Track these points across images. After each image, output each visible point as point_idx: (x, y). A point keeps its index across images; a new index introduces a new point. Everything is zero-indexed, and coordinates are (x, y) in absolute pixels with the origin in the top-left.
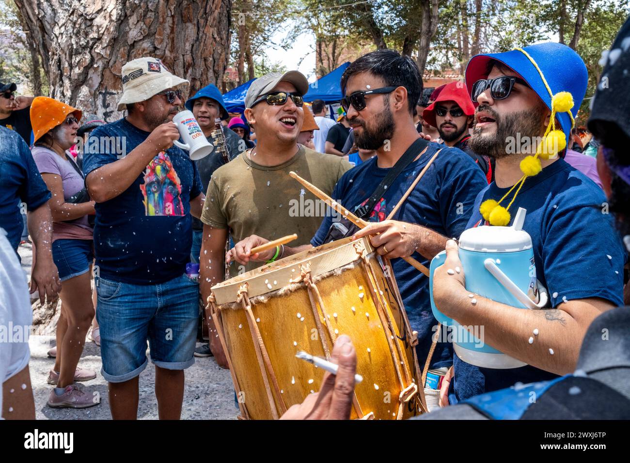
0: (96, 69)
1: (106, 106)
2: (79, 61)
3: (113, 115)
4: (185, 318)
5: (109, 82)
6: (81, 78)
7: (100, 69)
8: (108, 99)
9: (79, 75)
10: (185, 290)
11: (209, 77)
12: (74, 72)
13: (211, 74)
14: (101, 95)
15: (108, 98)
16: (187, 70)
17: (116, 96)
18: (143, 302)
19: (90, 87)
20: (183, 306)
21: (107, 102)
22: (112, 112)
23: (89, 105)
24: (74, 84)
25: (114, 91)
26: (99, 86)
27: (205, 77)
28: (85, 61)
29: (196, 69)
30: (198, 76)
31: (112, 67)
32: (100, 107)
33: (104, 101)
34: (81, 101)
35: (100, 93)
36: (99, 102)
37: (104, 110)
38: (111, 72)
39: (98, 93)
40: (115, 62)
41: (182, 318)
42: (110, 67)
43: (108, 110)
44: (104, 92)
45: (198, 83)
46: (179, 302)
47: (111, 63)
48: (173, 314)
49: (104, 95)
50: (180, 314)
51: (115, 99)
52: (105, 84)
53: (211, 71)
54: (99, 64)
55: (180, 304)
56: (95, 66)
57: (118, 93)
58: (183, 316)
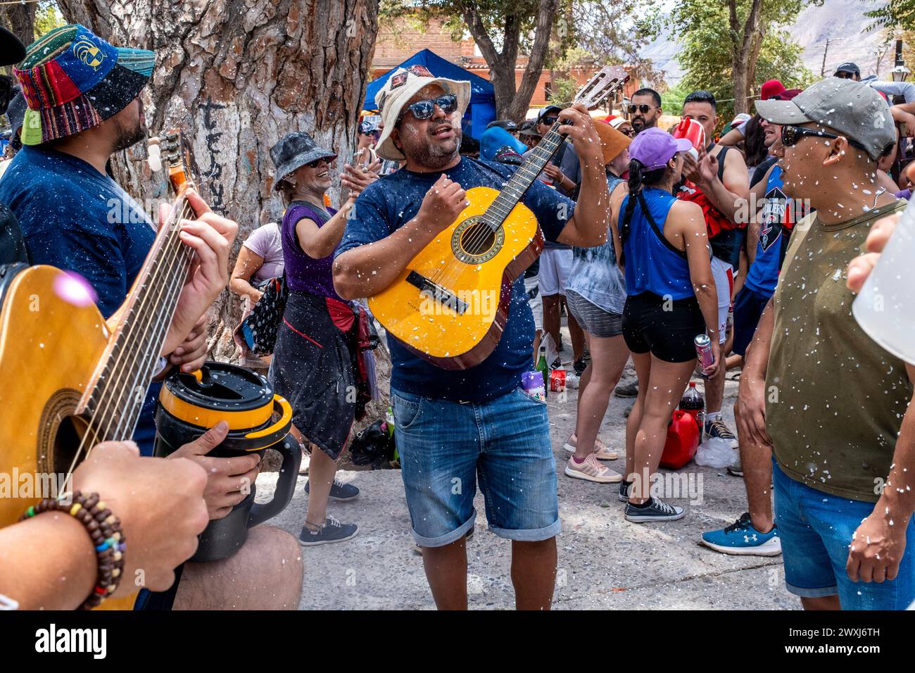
0: (193, 70)
1: (209, 125)
2: (165, 58)
3: (221, 139)
4: (527, 457)
5: (214, 89)
6: (171, 83)
7: (200, 70)
8: (212, 115)
9: (167, 78)
10: (521, 414)
11: (354, 79)
12: (158, 75)
13: (356, 74)
14: (201, 110)
15: (213, 113)
16: (329, 69)
17: (226, 110)
18: (457, 432)
19: (185, 97)
20: (521, 439)
21: (212, 120)
22: (220, 134)
23: (186, 125)
24: (159, 93)
25: (221, 103)
26: (198, 96)
27: (349, 79)
28: (176, 57)
29: (339, 69)
30: (341, 78)
31: (219, 66)
32: (200, 127)
33: (207, 117)
34: (172, 118)
35: (200, 106)
36: (200, 121)
37: (206, 132)
38: (219, 75)
39: (196, 106)
40: (225, 59)
41: (524, 457)
42: (216, 66)
43: (213, 132)
44: (206, 104)
45: (340, 88)
46: (514, 433)
47: (217, 61)
48: (508, 452)
49: (207, 108)
50: (520, 451)
51: (224, 114)
52: (208, 92)
53: (357, 70)
54: (198, 62)
55: (517, 436)
56: (192, 65)
57: (228, 106)
58: (525, 455)
